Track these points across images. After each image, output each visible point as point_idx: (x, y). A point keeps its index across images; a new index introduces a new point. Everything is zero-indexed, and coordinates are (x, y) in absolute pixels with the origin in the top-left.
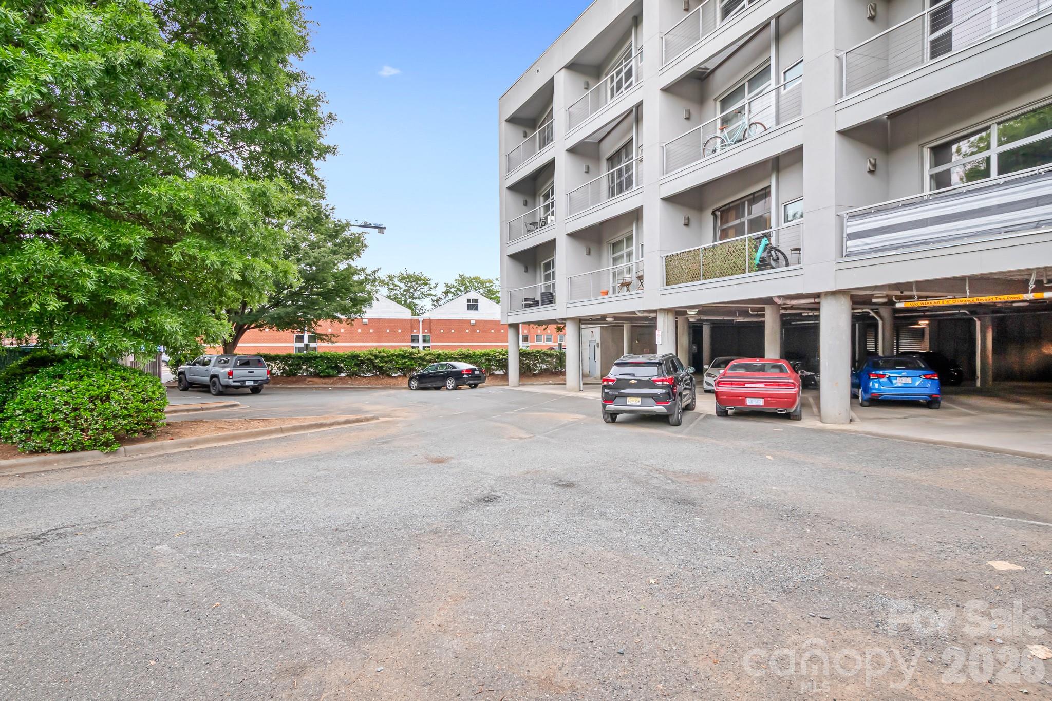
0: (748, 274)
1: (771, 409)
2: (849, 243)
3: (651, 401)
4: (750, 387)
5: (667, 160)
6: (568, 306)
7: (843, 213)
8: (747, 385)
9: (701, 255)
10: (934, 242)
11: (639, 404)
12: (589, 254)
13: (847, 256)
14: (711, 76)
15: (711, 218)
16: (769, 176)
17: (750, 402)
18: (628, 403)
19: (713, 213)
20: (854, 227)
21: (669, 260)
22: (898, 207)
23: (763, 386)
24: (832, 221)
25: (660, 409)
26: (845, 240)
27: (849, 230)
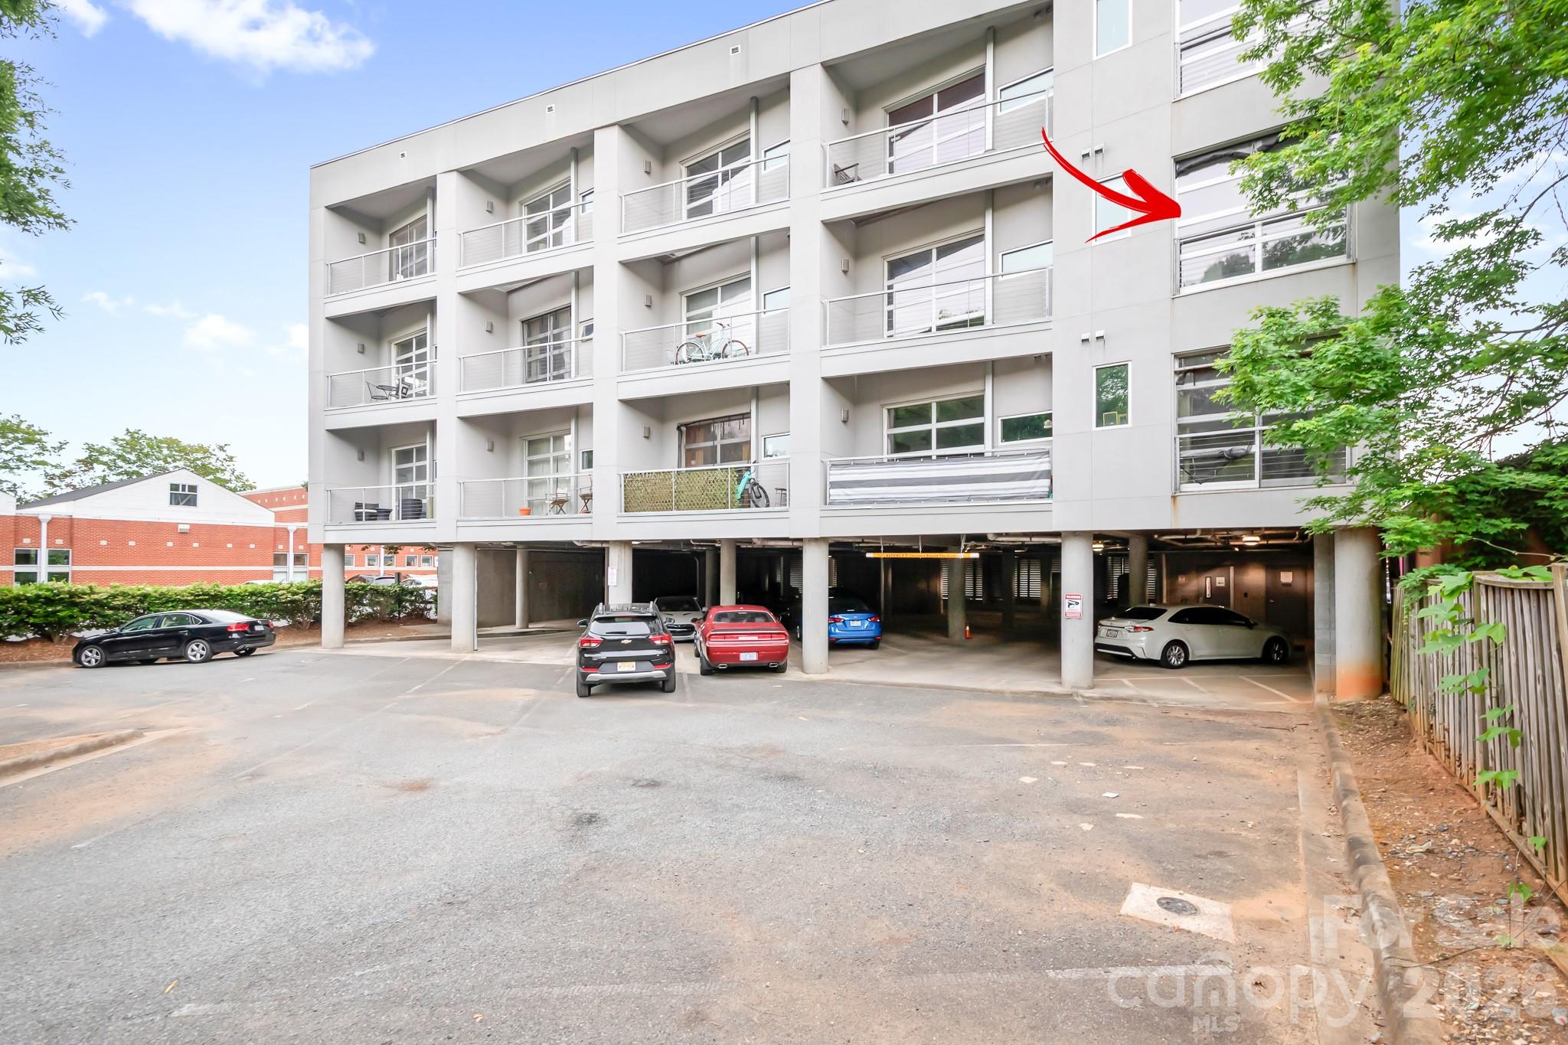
0: (729, 510)
1: (765, 663)
2: (832, 491)
3: (648, 664)
4: (745, 640)
5: (626, 353)
6: (459, 524)
7: (826, 460)
8: (741, 638)
9: (673, 480)
10: (901, 502)
11: (634, 669)
12: (491, 450)
13: (830, 504)
14: (676, 264)
15: (676, 433)
16: (749, 402)
17: (745, 657)
18: (619, 670)
19: (679, 428)
20: (836, 476)
21: (629, 480)
22: (872, 464)
23: (755, 638)
24: (818, 467)
25: (658, 673)
26: (828, 487)
27: (832, 479)
